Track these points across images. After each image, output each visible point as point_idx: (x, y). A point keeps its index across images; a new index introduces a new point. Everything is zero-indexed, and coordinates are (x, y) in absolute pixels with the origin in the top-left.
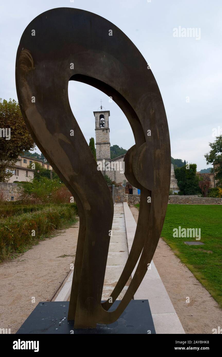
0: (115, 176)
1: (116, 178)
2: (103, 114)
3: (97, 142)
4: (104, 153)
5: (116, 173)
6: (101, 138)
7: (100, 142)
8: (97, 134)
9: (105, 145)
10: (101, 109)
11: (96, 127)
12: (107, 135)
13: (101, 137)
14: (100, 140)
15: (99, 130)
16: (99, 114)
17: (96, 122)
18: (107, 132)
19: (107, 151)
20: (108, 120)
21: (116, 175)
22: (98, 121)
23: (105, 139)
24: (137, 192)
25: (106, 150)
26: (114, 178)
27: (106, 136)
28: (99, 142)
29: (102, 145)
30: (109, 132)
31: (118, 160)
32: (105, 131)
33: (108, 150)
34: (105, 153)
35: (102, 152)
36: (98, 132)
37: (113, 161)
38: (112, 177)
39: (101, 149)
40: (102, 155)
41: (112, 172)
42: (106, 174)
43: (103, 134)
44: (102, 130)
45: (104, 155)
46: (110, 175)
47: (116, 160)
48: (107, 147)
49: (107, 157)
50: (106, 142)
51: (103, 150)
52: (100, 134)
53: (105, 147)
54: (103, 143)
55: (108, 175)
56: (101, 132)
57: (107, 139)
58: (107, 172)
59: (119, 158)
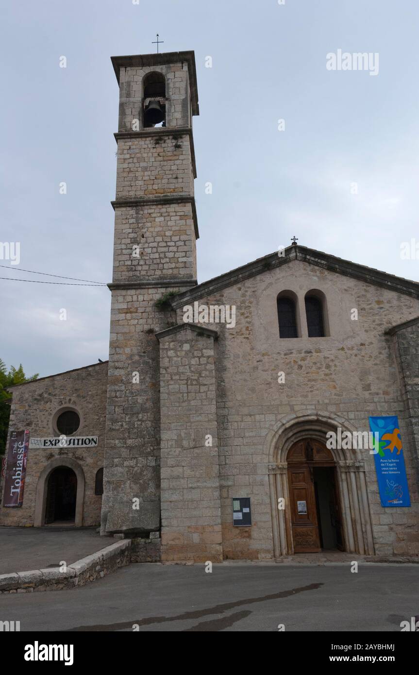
0: (220, 381)
1: (229, 393)
2: (158, 69)
3: (121, 194)
4: (160, 250)
5: (228, 364)
6: (146, 173)
7: (140, 194)
8: (128, 156)
9: (164, 210)
11: (122, 124)
12: (178, 162)
13: (145, 169)
14: (140, 183)
15: (136, 141)
16: (141, 73)
17: (122, 106)
18: (178, 146)
19: (175, 238)
20: (183, 92)
21: (227, 375)
22: (132, 99)
23: (165, 181)
24: (374, 487)
25: (168, 233)
26: (213, 388)
28: (132, 194)
29: (147, 210)
31: (236, 282)
32: (170, 143)
35: (146, 242)
36: (132, 147)
37: (211, 288)
38: (206, 385)
39: (144, 230)
40: (147, 262)
41: (203, 355)
42: (164, 362)
43: (156, 155)
44: (155, 138)
45: (160, 258)
46: (192, 372)
47: (227, 282)
48: (178, 218)
49: (175, 271)
50: (171, 192)
51: (155, 234)
52: (139, 155)
53: (168, 218)
54: (153, 201)
55: (178, 373)
56: (146, 146)
57: (177, 178)
58: (171, 353)
59: (247, 273)
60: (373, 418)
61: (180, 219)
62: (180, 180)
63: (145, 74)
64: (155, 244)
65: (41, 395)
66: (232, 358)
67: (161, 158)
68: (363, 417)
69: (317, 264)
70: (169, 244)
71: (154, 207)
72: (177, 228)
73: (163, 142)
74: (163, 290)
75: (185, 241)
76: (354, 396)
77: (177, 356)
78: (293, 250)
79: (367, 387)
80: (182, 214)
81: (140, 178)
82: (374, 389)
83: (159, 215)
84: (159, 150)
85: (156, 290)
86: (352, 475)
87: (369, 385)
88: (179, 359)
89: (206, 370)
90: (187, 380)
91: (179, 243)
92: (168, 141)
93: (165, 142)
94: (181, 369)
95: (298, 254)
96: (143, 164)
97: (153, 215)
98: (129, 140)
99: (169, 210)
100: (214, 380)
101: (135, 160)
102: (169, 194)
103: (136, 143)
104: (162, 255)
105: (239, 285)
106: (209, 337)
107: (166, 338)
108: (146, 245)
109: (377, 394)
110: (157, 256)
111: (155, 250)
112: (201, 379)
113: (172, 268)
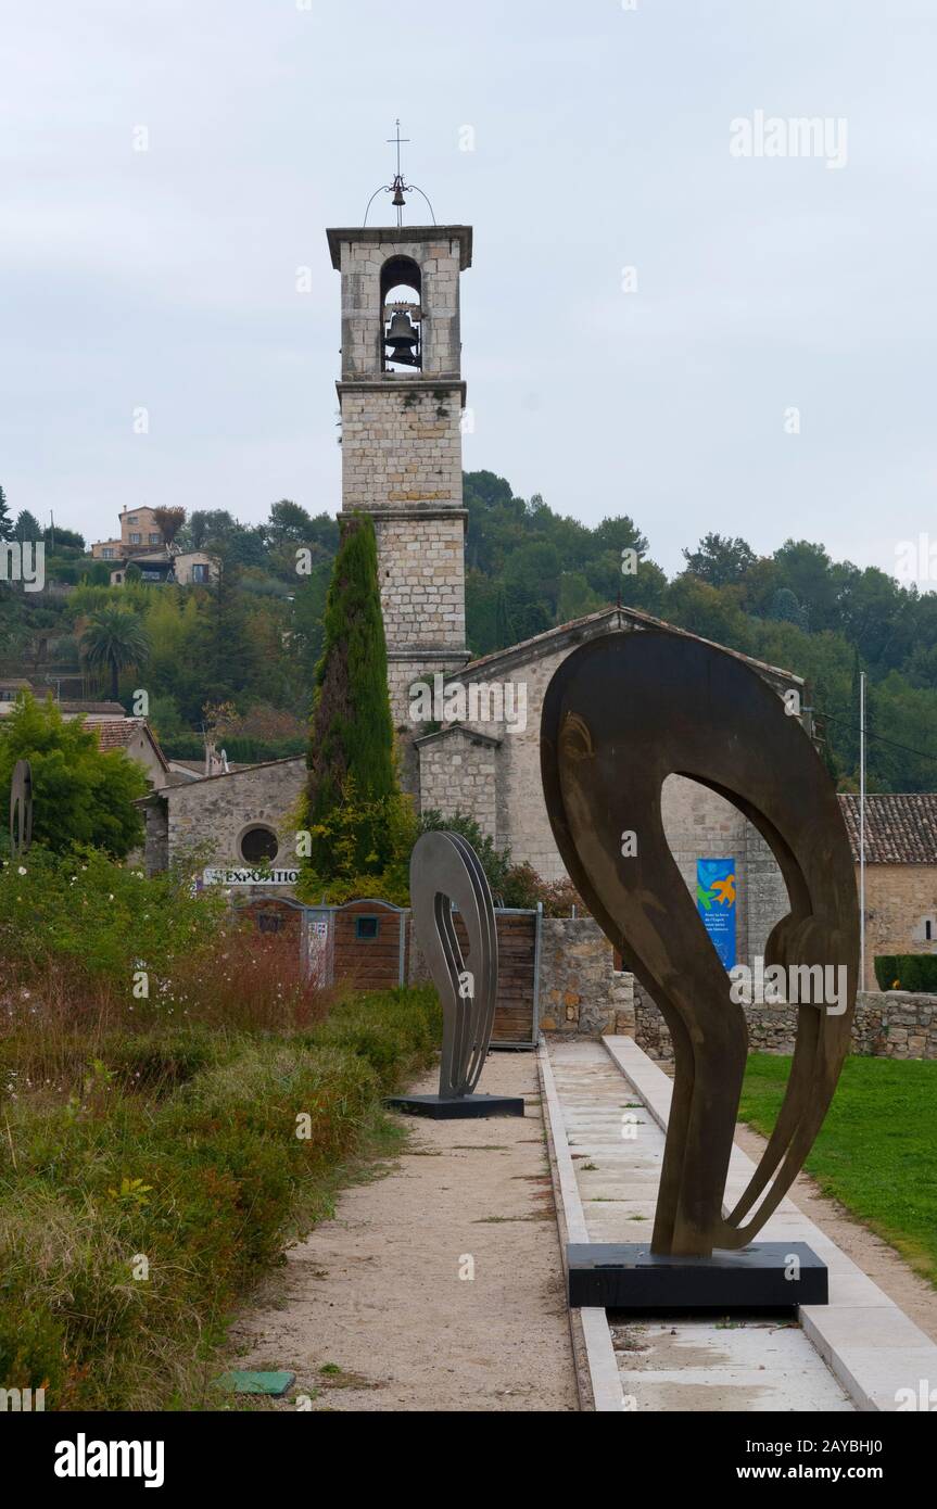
0: (502, 806)
1: (513, 823)
2: (409, 250)
3: (350, 499)
4: (415, 599)
5: (513, 782)
6: (392, 461)
7: (382, 498)
8: (359, 427)
9: (420, 530)
10: (399, 202)
11: (348, 365)
12: (442, 443)
13: (389, 453)
14: (381, 478)
15: (373, 398)
16: (378, 256)
17: (346, 323)
18: (442, 413)
19: (439, 581)
20: (451, 303)
21: (512, 799)
22: (363, 312)
23: (421, 477)
25: (427, 572)
26: (493, 818)
27: (436, 453)
28: (369, 498)
29: (393, 529)
30: (463, 405)
31: (529, 661)
32: (429, 405)
33: (447, 571)
34: (423, 599)
35: (393, 585)
36: (367, 409)
37: (493, 670)
38: (482, 814)
39: (389, 565)
40: (396, 620)
41: (479, 772)
42: (427, 781)
43: (406, 426)
44: (404, 394)
45: (415, 613)
46: (464, 795)
47: (517, 661)
48: (442, 545)
49: (439, 636)
50: (431, 498)
51: (406, 572)
52: (377, 426)
53: (426, 545)
54: (404, 515)
55: (445, 797)
56: (388, 409)
57: (440, 473)
58: (436, 768)
59: (546, 649)
60: (702, 860)
61: (446, 548)
62: (446, 477)
63: (385, 259)
64: (407, 590)
65: (214, 803)
66: (519, 775)
67: (414, 434)
68: (690, 859)
70: (429, 590)
71: (405, 524)
72: (441, 564)
73: (416, 402)
74: (419, 666)
75: (453, 586)
76: (682, 831)
77: (445, 773)
78: (616, 616)
79: (700, 820)
80: (449, 538)
81: (380, 470)
82: (709, 822)
83: (412, 538)
84: (412, 417)
85: (409, 665)
87: (703, 817)
88: (447, 777)
89: (483, 793)
90: (458, 806)
91: (444, 590)
92: (427, 401)
93: (420, 403)
94: (450, 791)
95: (622, 622)
96: (385, 444)
97: (404, 539)
98: (361, 395)
99: (428, 530)
100: (493, 808)
101: (372, 436)
102: (428, 502)
103: (373, 401)
104: (418, 609)
105: (533, 666)
106: (488, 747)
107: (429, 747)
108: (394, 590)
109: (713, 829)
110: (409, 609)
111: (406, 599)
112: (477, 805)
113: (433, 631)
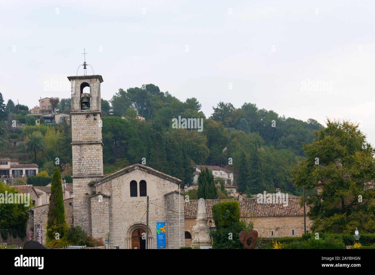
0: (110, 212)
2: (87, 81)
3: (74, 140)
4: (89, 163)
5: (113, 206)
6: (84, 131)
7: (81, 140)
8: (76, 123)
9: (90, 147)
10: (85, 68)
11: (73, 108)
12: (95, 126)
13: (83, 129)
14: (81, 135)
15: (79, 116)
18: (95, 119)
19: (95, 159)
20: (97, 93)
21: (113, 210)
22: (76, 96)
23: (90, 134)
24: (156, 243)
25: (92, 157)
26: (108, 214)
27: (94, 129)
28: (78, 140)
29: (84, 147)
31: (116, 177)
32: (92, 117)
33: (97, 156)
34: (91, 163)
35: (84, 160)
36: (77, 119)
37: (108, 180)
38: (105, 213)
39: (83, 155)
40: (85, 168)
41: (105, 204)
42: (92, 206)
43: (87, 123)
44: (86, 115)
45: (89, 166)
46: (101, 209)
47: (113, 177)
48: (96, 150)
49: (95, 172)
50: (93, 139)
51: (87, 157)
52: (80, 123)
53: (92, 150)
54: (86, 144)
55: (97, 210)
56: (83, 119)
57: (95, 133)
58: (94, 203)
59: (120, 174)
60: (157, 223)
61: (97, 151)
62: (96, 134)
63: (81, 83)
64: (88, 161)
65: (44, 211)
66: (114, 204)
67: (89, 124)
68: (155, 222)
69: (144, 171)
70: (93, 161)
71: (87, 145)
72: (96, 155)
73: (89, 117)
74: (91, 179)
75: (98, 160)
76: (153, 216)
77: (97, 204)
78: (136, 166)
79: (157, 213)
80: (97, 149)
81: (81, 133)
82: (159, 214)
83: (89, 149)
84: (88, 120)
85: (88, 179)
86: (151, 239)
87: (158, 213)
88: (97, 205)
89: (106, 209)
90: (100, 212)
91: (96, 161)
92: (91, 116)
93: (90, 117)
94: (98, 208)
95: (138, 168)
96: (82, 127)
97: (86, 149)
98: (76, 115)
99: (92, 147)
100: (108, 212)
101: (79, 125)
102: (92, 140)
103: (79, 117)
104: (90, 165)
105: (117, 178)
106: (107, 198)
107: (93, 198)
108: (84, 161)
109: (160, 215)
110: (88, 165)
111: (87, 163)
112: (104, 211)
113: (94, 171)
